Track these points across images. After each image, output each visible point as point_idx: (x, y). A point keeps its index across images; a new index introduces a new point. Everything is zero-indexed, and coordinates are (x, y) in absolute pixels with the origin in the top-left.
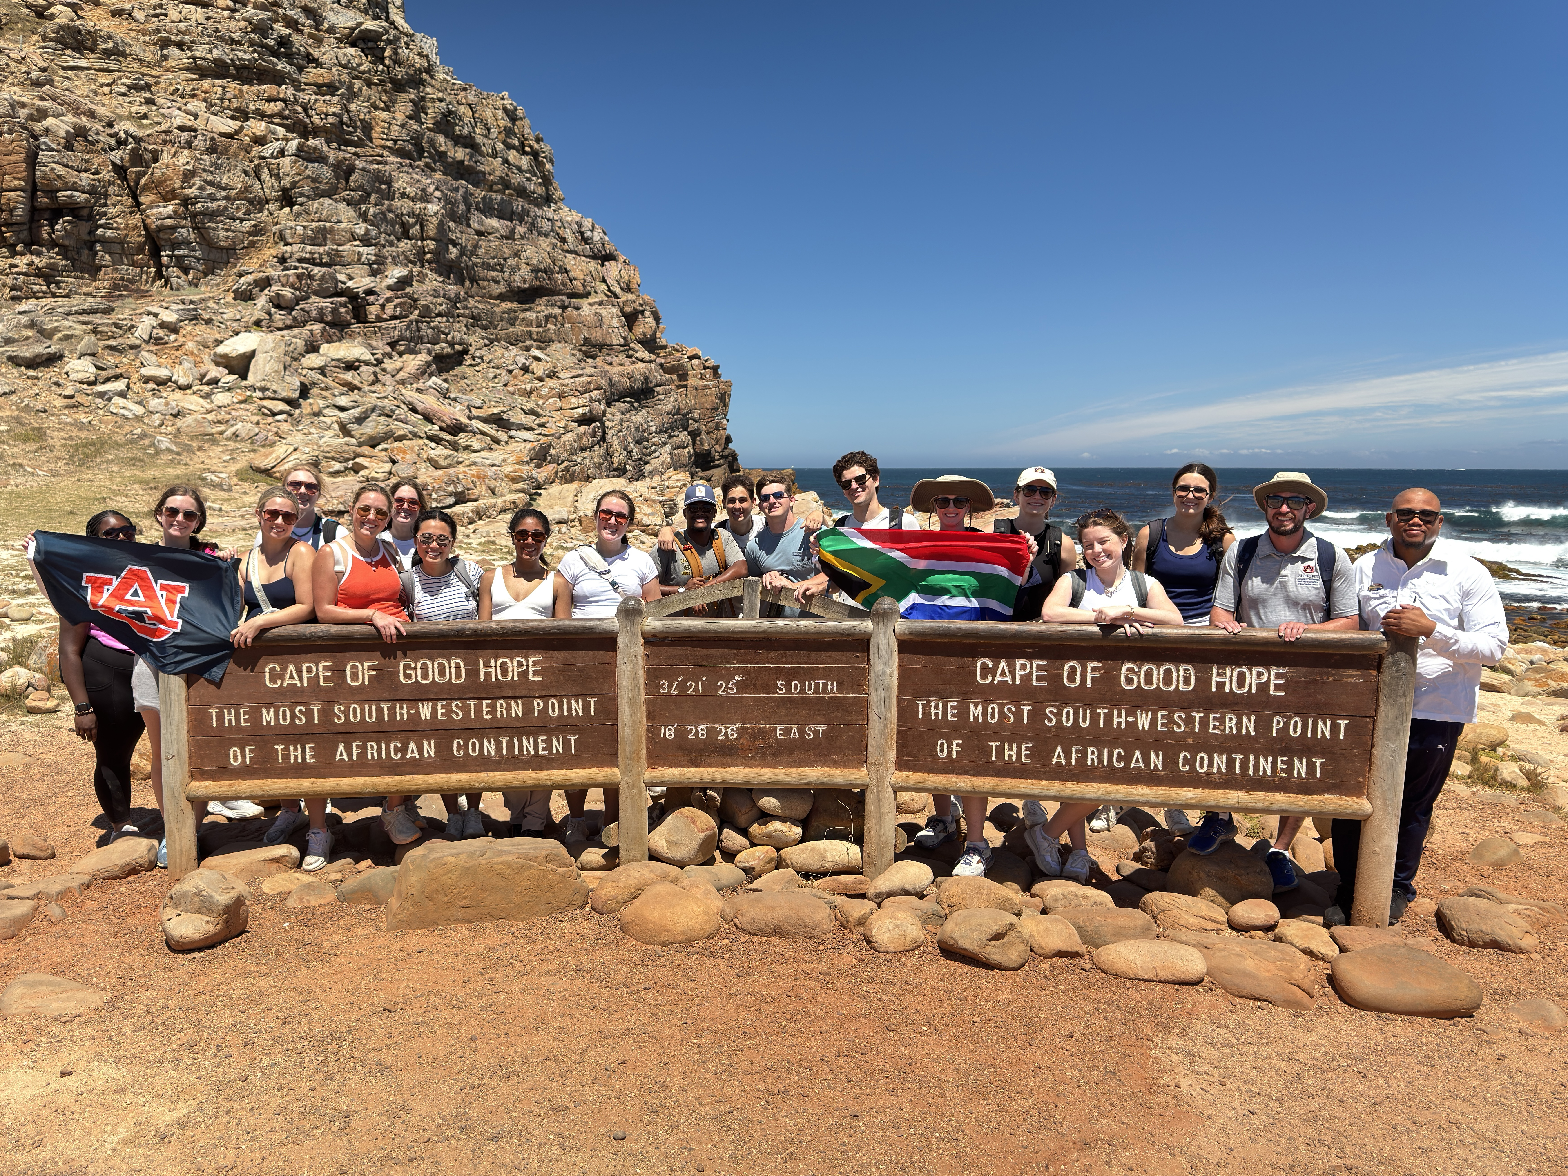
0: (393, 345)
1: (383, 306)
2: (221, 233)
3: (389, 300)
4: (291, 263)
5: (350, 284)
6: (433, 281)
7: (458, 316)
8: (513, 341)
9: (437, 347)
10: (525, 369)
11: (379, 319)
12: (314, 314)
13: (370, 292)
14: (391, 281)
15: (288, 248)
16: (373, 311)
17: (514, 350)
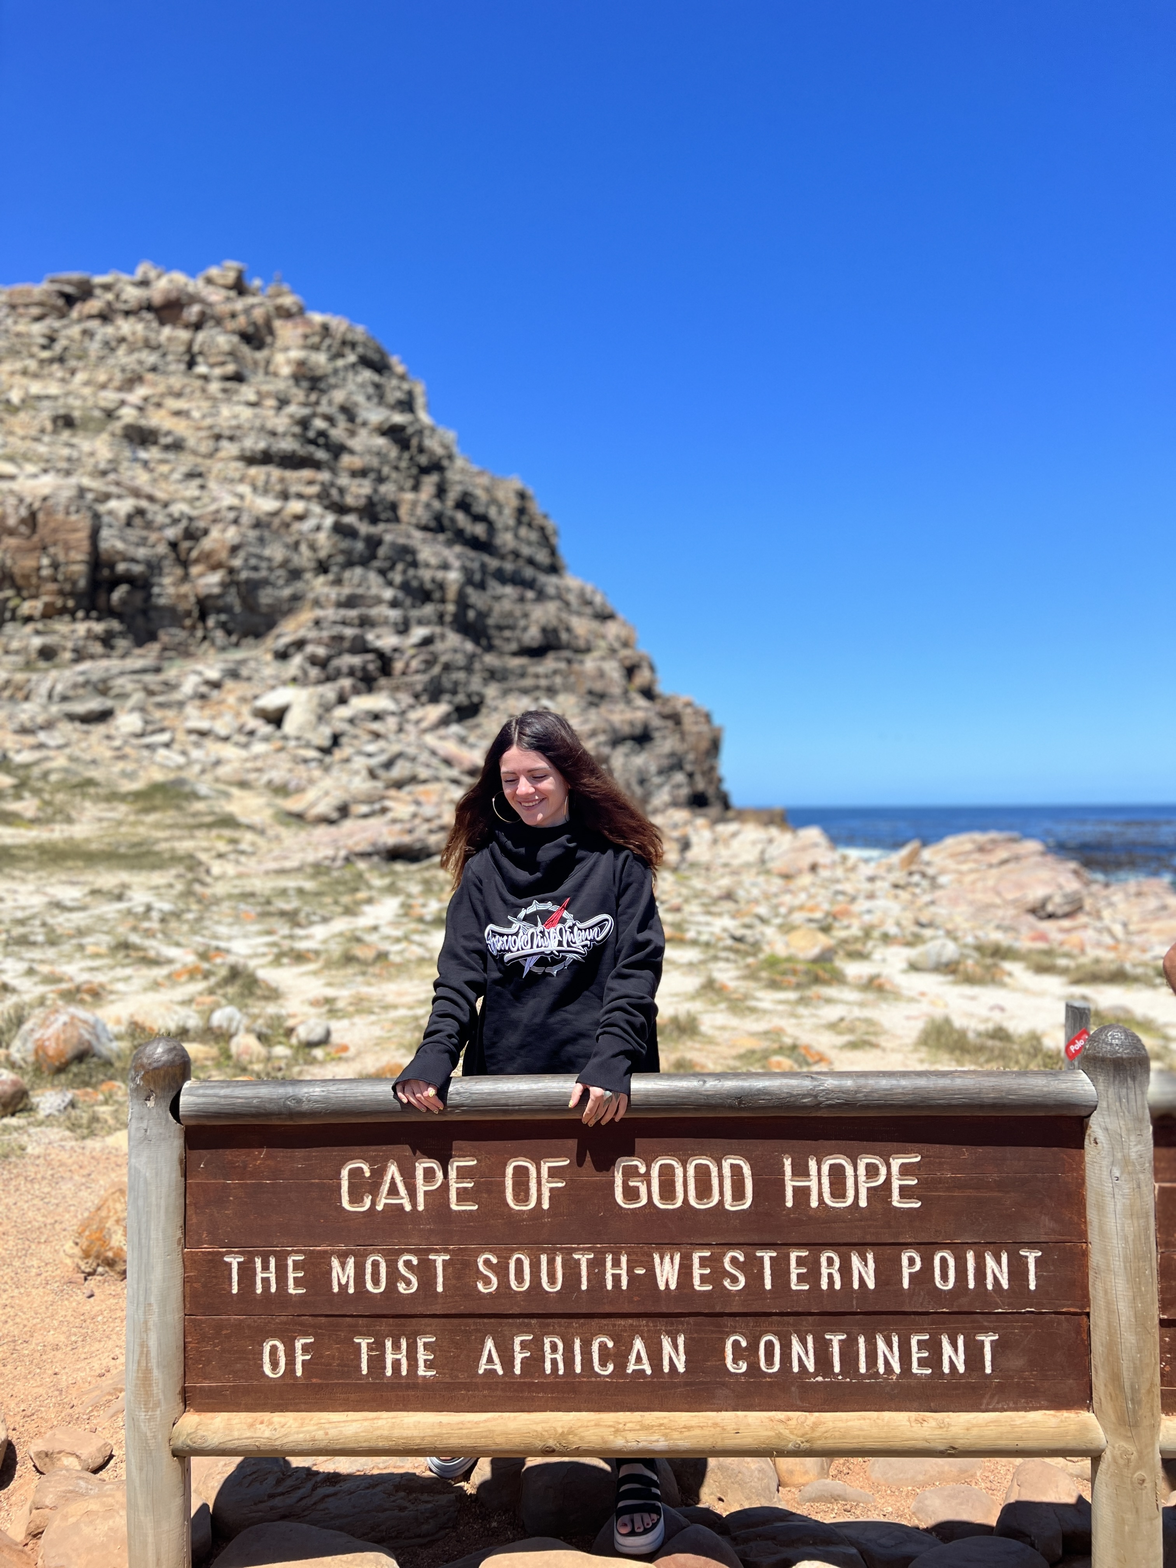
0: (417, 696)
1: (408, 662)
2: (263, 600)
3: (413, 657)
4: (326, 625)
5: (378, 643)
6: (453, 639)
8: (525, 691)
9: (457, 698)
11: (404, 674)
12: (345, 670)
13: (395, 650)
15: (323, 612)
16: (398, 666)
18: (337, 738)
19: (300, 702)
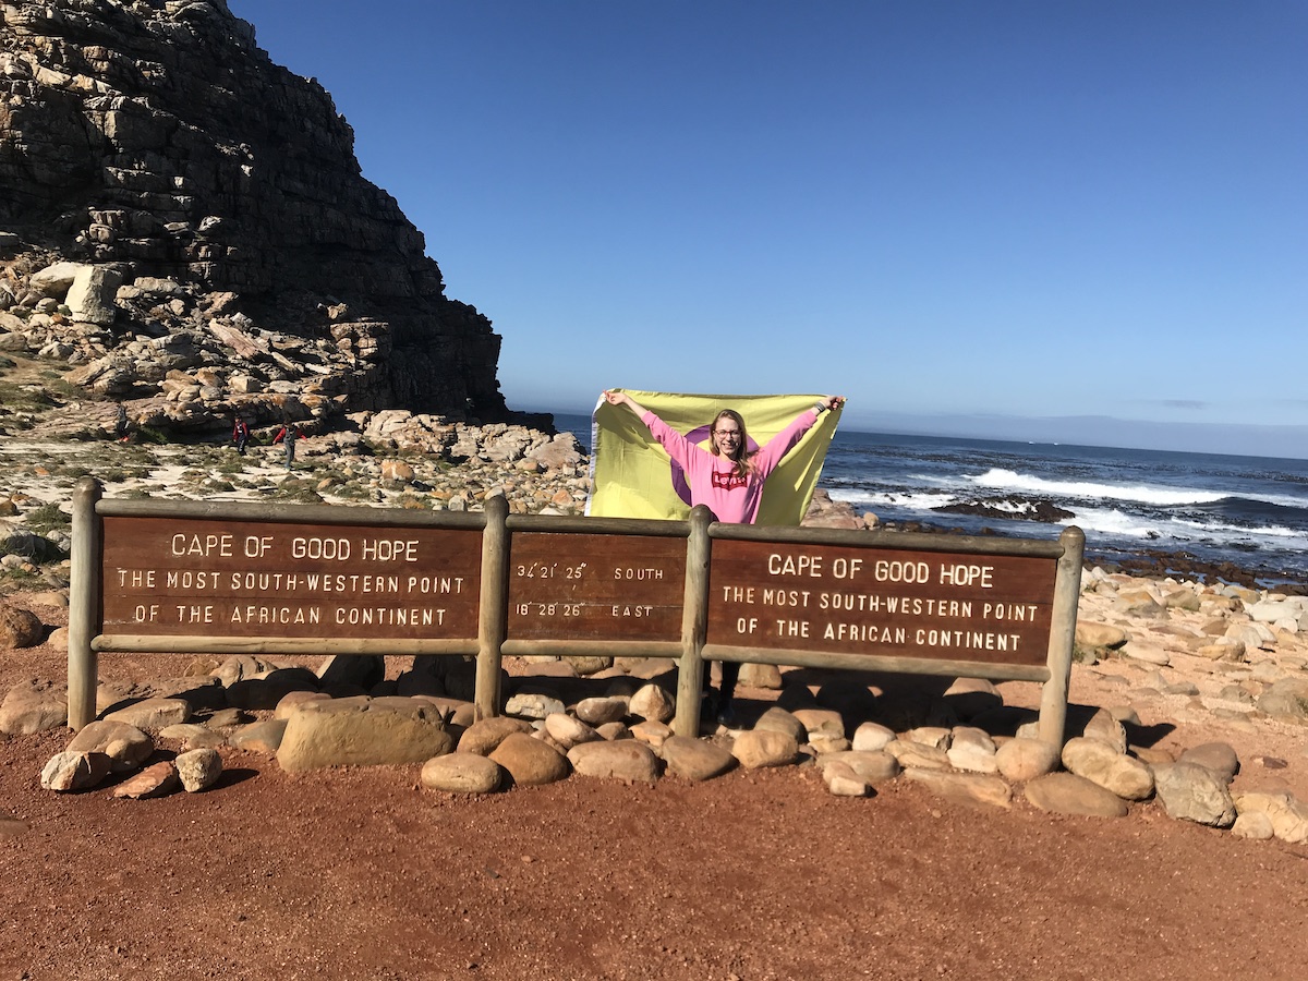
0: (202, 282)
1: (197, 249)
2: (43, 173)
3: (201, 244)
8: (312, 287)
9: (244, 289)
10: (322, 312)
12: (131, 250)
13: (184, 235)
14: (203, 228)
17: (312, 295)
18: (121, 315)
19: (82, 277)
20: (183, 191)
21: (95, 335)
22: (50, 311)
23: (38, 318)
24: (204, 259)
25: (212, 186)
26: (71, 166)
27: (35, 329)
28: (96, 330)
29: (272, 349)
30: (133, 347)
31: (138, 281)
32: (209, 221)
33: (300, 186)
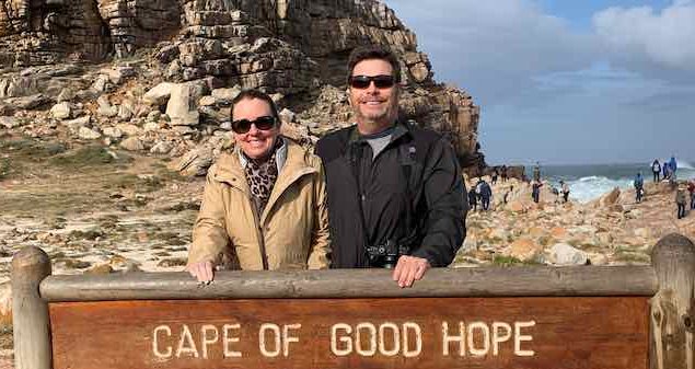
1: (252, 63)
2: (147, 21)
3: (255, 59)
4: (192, 38)
5: (230, 50)
6: (285, 46)
7: (300, 69)
8: (337, 85)
9: (287, 90)
10: (345, 102)
11: (249, 72)
12: (208, 70)
13: (243, 54)
14: (256, 47)
15: (191, 28)
16: (245, 68)
17: (335, 90)
18: (203, 118)
19: (177, 93)
20: (241, 22)
21: (187, 134)
22: (156, 120)
23: (150, 126)
24: (258, 71)
25: (260, 15)
26: (164, 13)
27: (148, 134)
28: (188, 130)
29: (310, 134)
30: (213, 140)
31: (214, 92)
32: (260, 42)
33: (322, 8)
